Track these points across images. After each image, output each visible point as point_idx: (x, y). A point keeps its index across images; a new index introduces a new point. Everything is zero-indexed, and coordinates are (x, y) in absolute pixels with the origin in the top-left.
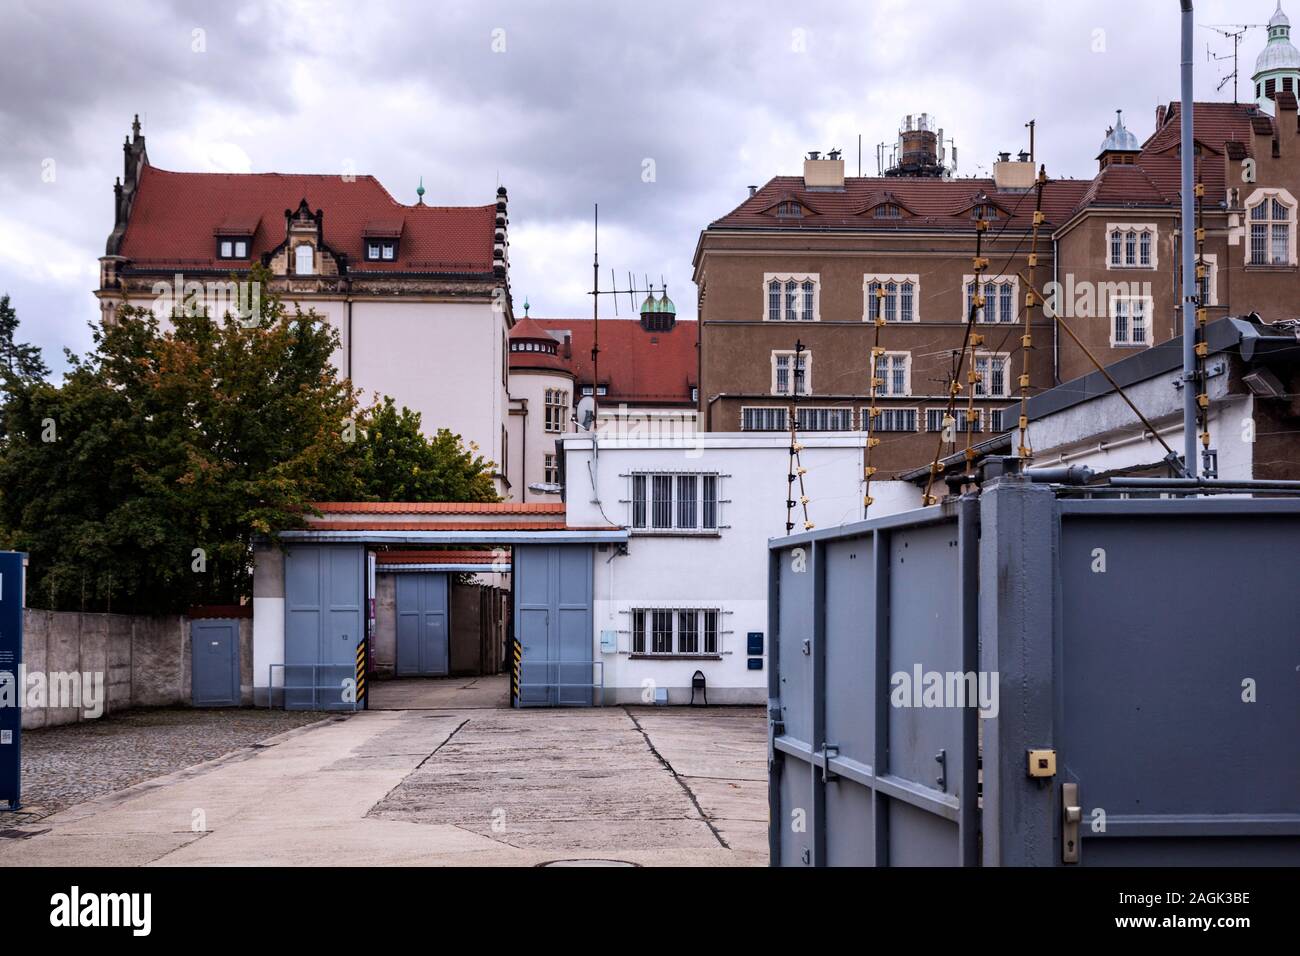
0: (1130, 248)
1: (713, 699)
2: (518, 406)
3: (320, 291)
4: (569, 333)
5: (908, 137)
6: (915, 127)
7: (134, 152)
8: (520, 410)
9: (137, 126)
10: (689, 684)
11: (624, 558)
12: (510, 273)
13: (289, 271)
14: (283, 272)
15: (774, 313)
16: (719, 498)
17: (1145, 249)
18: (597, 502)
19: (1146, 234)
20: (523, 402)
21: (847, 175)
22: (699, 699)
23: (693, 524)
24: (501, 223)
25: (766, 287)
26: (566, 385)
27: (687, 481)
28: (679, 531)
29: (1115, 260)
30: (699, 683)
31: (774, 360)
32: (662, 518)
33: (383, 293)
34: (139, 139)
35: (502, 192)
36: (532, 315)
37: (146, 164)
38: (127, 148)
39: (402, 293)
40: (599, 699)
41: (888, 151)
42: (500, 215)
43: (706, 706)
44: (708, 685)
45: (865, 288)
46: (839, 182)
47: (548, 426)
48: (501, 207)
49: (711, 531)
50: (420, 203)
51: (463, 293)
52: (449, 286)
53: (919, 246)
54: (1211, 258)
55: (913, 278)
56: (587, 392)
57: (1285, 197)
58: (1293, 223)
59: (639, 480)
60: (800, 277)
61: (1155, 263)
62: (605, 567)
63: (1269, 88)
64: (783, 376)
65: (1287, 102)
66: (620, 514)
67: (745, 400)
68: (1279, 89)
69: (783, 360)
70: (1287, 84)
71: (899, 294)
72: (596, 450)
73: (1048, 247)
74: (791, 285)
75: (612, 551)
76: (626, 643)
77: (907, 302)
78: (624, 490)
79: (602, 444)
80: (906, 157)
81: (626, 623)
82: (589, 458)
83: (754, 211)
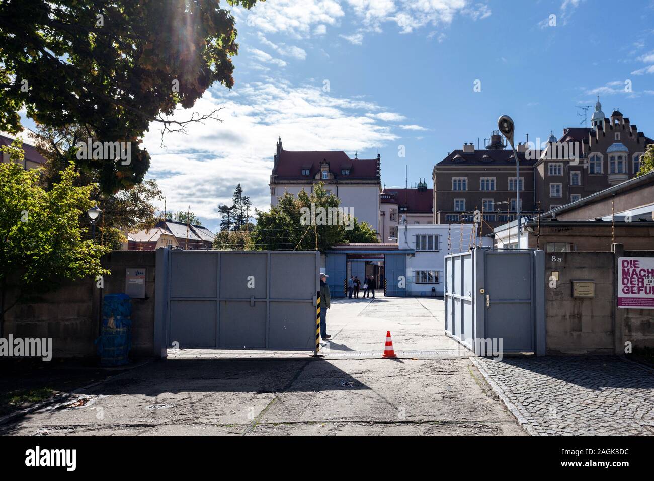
0: (555, 170)
1: (437, 295)
2: (382, 213)
3: (329, 183)
4: (397, 193)
5: (493, 137)
6: (495, 134)
7: (279, 146)
8: (383, 215)
9: (280, 139)
10: (431, 290)
11: (413, 257)
12: (381, 177)
13: (321, 178)
14: (319, 178)
15: (455, 189)
16: (439, 241)
17: (560, 170)
18: (406, 242)
19: (559, 166)
20: (384, 212)
21: (475, 149)
22: (433, 294)
23: (432, 248)
24: (379, 164)
25: (452, 181)
26: (396, 207)
27: (430, 237)
28: (428, 250)
29: (551, 173)
30: (433, 290)
31: (455, 201)
32: (424, 247)
33: (346, 183)
34: (280, 143)
35: (379, 155)
36: (386, 188)
37: (282, 149)
38: (277, 145)
39: (352, 183)
40: (407, 294)
41: (488, 141)
42: (378, 162)
43: (436, 296)
44: (436, 290)
45: (480, 181)
46: (473, 151)
47: (391, 219)
48: (379, 160)
49: (437, 250)
50: (356, 158)
51: (368, 183)
52: (364, 182)
53: (495, 169)
54: (579, 172)
55: (494, 178)
56: (402, 209)
57: (600, 155)
58: (602, 162)
59: (418, 237)
60: (462, 178)
61: (562, 173)
62: (409, 259)
63: (596, 123)
64: (457, 206)
65: (600, 128)
66: (412, 246)
67: (447, 213)
68: (598, 124)
69: (457, 201)
70: (601, 122)
71: (490, 182)
72: (406, 229)
73: (532, 169)
74: (460, 181)
75: (411, 255)
76: (414, 280)
77: (492, 185)
78: (414, 239)
79: (408, 228)
80: (493, 143)
81: (414, 274)
82: (404, 231)
83: (449, 160)
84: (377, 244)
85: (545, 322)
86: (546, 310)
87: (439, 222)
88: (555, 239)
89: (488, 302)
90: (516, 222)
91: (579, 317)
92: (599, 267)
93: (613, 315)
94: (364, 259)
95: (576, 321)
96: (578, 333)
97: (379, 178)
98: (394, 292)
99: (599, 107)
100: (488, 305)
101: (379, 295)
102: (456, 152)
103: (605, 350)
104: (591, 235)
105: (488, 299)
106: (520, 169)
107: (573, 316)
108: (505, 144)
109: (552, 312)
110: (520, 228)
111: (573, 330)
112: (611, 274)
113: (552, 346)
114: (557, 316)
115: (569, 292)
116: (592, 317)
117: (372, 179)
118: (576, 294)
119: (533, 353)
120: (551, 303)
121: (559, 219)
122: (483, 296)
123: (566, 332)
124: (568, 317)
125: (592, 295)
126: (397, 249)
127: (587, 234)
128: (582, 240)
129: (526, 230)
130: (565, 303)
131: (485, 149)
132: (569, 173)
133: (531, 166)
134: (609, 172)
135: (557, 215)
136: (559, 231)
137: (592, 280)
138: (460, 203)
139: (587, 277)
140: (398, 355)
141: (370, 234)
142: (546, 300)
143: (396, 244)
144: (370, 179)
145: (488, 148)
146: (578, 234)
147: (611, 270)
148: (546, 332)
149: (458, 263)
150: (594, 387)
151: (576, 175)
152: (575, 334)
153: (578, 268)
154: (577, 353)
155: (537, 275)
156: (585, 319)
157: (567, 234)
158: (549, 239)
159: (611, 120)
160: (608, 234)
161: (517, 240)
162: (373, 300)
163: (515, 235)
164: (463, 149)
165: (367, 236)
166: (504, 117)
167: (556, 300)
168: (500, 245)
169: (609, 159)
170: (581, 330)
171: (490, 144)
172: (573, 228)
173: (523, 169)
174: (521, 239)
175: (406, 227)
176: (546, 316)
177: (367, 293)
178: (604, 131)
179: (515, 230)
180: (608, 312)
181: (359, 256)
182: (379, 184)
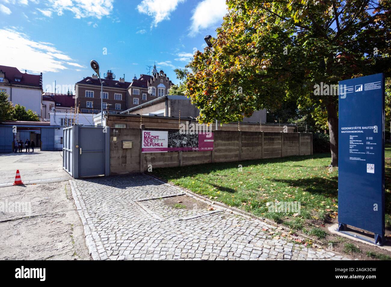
0: (136, 92)
2: (44, 106)
3: (5, 85)
4: (54, 95)
5: (108, 73)
11: (59, 130)
12: (43, 86)
15: (87, 96)
17: (138, 92)
18: (55, 122)
20: (46, 105)
21: (98, 78)
24: (41, 78)
26: (53, 103)
27: (69, 120)
29: (134, 93)
33: (18, 87)
35: (41, 73)
39: (22, 87)
40: (55, 149)
41: (105, 75)
47: (50, 109)
48: (41, 76)
50: (26, 73)
51: (34, 88)
52: (31, 87)
53: (108, 89)
54: (146, 94)
55: (108, 93)
56: (57, 104)
57: (155, 88)
58: (156, 91)
59: (62, 119)
60: (91, 91)
61: (139, 94)
62: (56, 131)
63: (154, 74)
64: (88, 105)
65: (155, 76)
66: (59, 124)
67: (82, 108)
68: (155, 74)
69: (88, 103)
70: (156, 74)
71: (105, 95)
72: (55, 115)
73: (126, 90)
74: (90, 92)
75: (57, 129)
76: (60, 142)
77: (107, 96)
78: (60, 120)
79: (56, 114)
80: (108, 76)
81: (60, 139)
82: (54, 116)
83: (84, 81)
84: (39, 122)
85: (110, 160)
86: (110, 154)
87: (78, 112)
88: (119, 122)
89: (81, 152)
90: (101, 114)
91: (125, 157)
92: (134, 135)
93: (140, 156)
94: (30, 131)
95: (124, 159)
96: (125, 164)
97: (41, 86)
98: (47, 148)
99: (155, 67)
100: (81, 153)
101: (37, 150)
102: (88, 78)
103: (136, 171)
104: (135, 120)
105: (81, 150)
106: (103, 88)
107: (123, 157)
108: (114, 78)
109: (113, 155)
110: (102, 116)
111: (123, 163)
112: (139, 138)
113: (113, 171)
114: (115, 157)
115: (121, 146)
116: (131, 157)
117: (37, 86)
118: (124, 147)
119: (104, 175)
120: (112, 151)
121: (131, 114)
122: (78, 149)
123: (119, 164)
124: (120, 157)
125: (131, 147)
126: (49, 125)
127: (133, 120)
128: (131, 123)
129: (105, 117)
130: (119, 151)
131: (104, 78)
132: (142, 94)
133: (125, 89)
134: (158, 96)
135: (130, 112)
136: (121, 118)
137: (131, 141)
138: (89, 103)
139: (129, 139)
140: (24, 183)
141: (34, 117)
142: (110, 150)
143: (48, 123)
144: (35, 86)
145: (105, 78)
146: (129, 120)
147: (139, 136)
148: (110, 165)
149: (68, 132)
150: (124, 187)
151: (145, 95)
152: (123, 165)
153: (125, 135)
154: (124, 173)
155: (106, 138)
156: (128, 158)
157: (124, 120)
158: (116, 122)
159: (159, 73)
160: (139, 121)
161: (101, 122)
162: (32, 153)
163: (101, 120)
164: (92, 77)
165: (31, 118)
166: (94, 61)
167: (115, 150)
168: (96, 124)
169: (158, 90)
170: (126, 163)
171: (107, 76)
172: (127, 117)
173: (105, 88)
174: (103, 122)
175: (55, 113)
176: (110, 158)
177: (28, 150)
178: (157, 78)
179: (100, 117)
180: (138, 155)
181: (26, 129)
182: (41, 89)
